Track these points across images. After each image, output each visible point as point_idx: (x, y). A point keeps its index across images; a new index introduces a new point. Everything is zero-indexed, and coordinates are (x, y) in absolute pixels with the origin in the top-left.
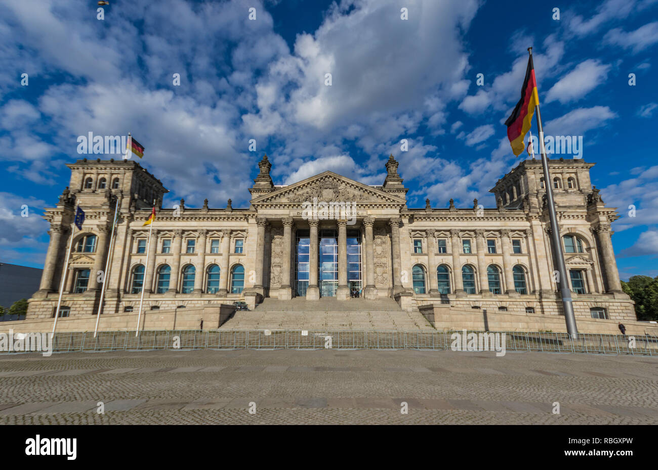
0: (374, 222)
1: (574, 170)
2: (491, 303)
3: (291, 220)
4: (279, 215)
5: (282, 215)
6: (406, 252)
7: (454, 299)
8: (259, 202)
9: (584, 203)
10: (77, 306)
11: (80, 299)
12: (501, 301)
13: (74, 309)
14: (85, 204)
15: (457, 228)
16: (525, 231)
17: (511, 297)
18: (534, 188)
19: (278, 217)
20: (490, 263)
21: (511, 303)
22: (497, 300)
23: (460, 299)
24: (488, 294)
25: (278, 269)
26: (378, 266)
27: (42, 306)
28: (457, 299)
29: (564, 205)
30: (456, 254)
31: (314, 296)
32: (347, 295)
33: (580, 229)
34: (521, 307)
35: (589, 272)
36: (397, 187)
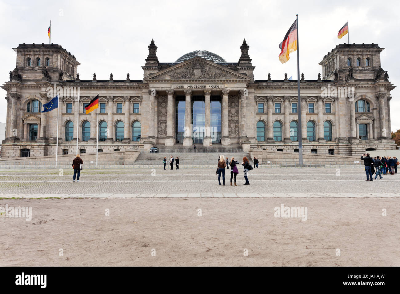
0: (229, 92)
1: (370, 53)
2: (307, 147)
3: (172, 92)
4: (164, 88)
5: (166, 88)
6: (252, 113)
7: (283, 145)
8: (150, 79)
9: (374, 77)
10: (34, 149)
11: (36, 145)
12: (313, 146)
13: (33, 151)
15: (288, 95)
17: (320, 143)
18: (343, 66)
19: (164, 89)
20: (309, 119)
21: (320, 147)
22: (311, 145)
23: (287, 145)
24: (306, 141)
25: (164, 124)
26: (232, 122)
27: (12, 149)
28: (285, 145)
29: (361, 79)
30: (287, 113)
31: (189, 143)
32: (210, 142)
33: (369, 96)
34: (326, 149)
35: (371, 125)
36: (247, 65)
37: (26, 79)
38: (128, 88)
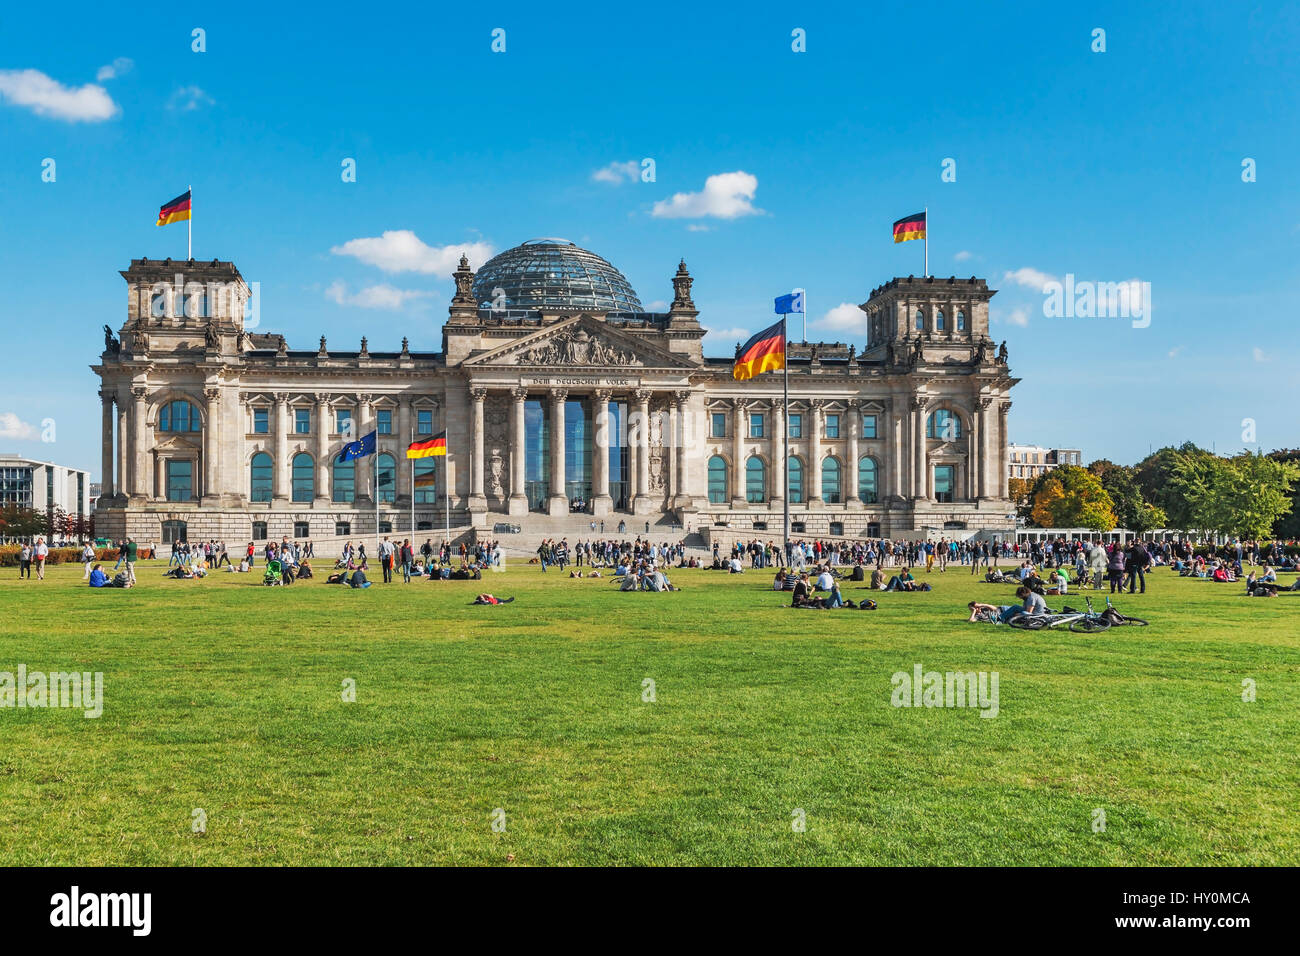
0: (652, 397)
1: (967, 301)
2: (820, 517)
3: (525, 391)
4: (506, 384)
5: (510, 384)
6: (698, 438)
7: (767, 512)
8: (475, 363)
9: (970, 358)
10: (195, 521)
11: (199, 510)
12: (834, 514)
13: (192, 525)
14: (165, 347)
15: (781, 397)
16: (881, 402)
17: (850, 508)
18: (906, 329)
19: (503, 387)
20: (826, 453)
21: (848, 517)
22: (831, 512)
23: (776, 512)
24: (820, 503)
26: (654, 460)
27: (144, 520)
28: (770, 512)
29: (942, 362)
30: (778, 440)
31: (562, 509)
32: (610, 507)
33: (958, 402)
34: (862, 522)
35: (961, 468)
36: (688, 326)
37: (158, 349)
38: (408, 375)
